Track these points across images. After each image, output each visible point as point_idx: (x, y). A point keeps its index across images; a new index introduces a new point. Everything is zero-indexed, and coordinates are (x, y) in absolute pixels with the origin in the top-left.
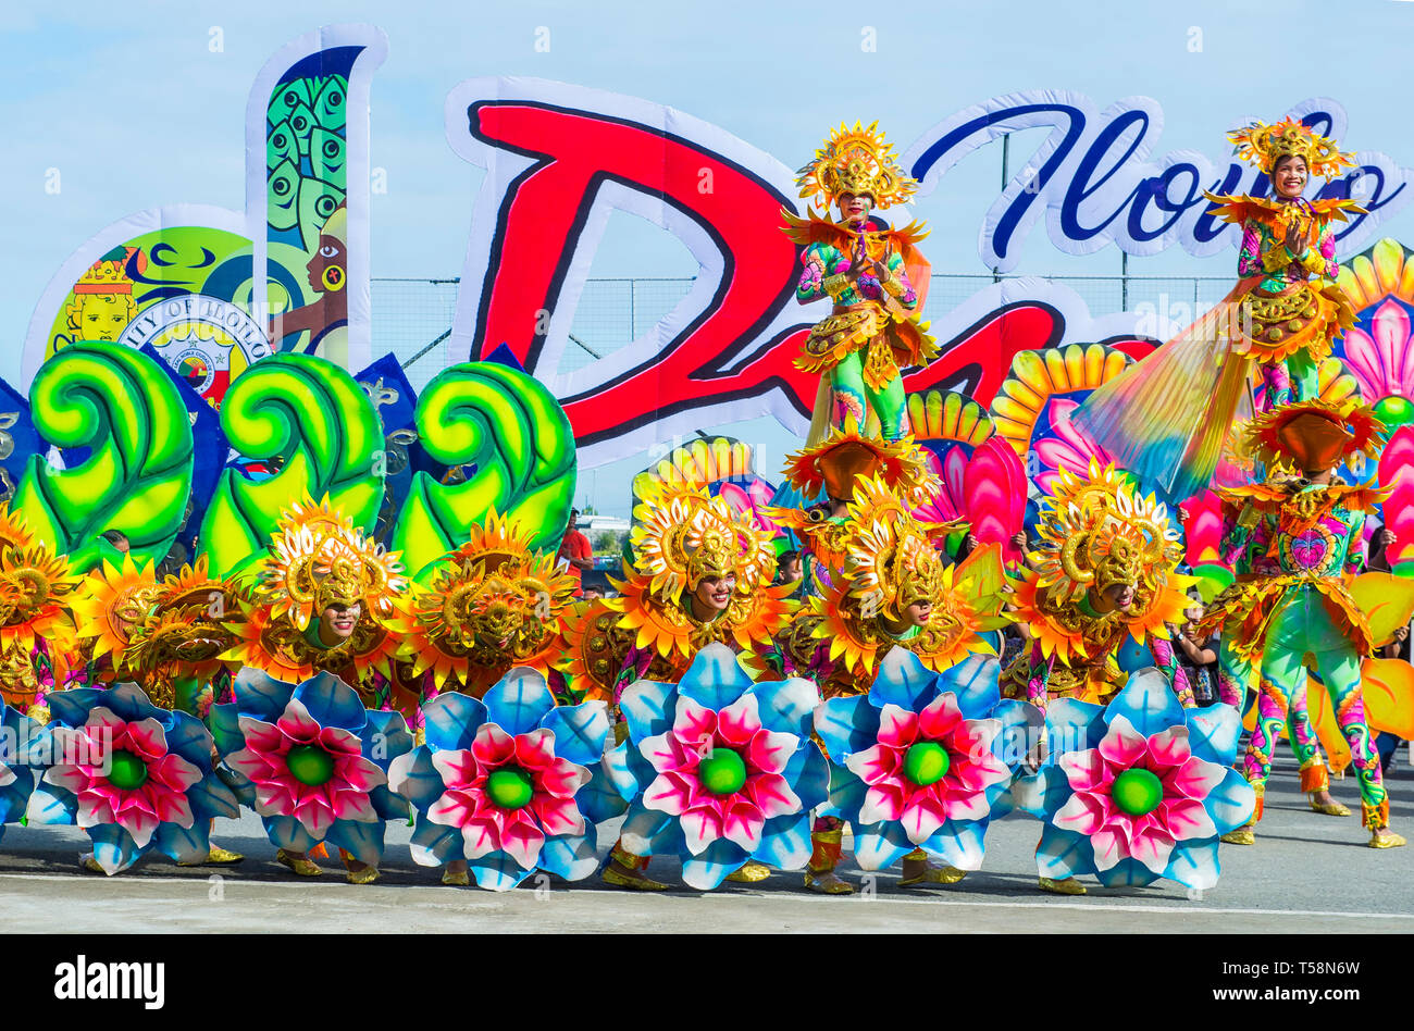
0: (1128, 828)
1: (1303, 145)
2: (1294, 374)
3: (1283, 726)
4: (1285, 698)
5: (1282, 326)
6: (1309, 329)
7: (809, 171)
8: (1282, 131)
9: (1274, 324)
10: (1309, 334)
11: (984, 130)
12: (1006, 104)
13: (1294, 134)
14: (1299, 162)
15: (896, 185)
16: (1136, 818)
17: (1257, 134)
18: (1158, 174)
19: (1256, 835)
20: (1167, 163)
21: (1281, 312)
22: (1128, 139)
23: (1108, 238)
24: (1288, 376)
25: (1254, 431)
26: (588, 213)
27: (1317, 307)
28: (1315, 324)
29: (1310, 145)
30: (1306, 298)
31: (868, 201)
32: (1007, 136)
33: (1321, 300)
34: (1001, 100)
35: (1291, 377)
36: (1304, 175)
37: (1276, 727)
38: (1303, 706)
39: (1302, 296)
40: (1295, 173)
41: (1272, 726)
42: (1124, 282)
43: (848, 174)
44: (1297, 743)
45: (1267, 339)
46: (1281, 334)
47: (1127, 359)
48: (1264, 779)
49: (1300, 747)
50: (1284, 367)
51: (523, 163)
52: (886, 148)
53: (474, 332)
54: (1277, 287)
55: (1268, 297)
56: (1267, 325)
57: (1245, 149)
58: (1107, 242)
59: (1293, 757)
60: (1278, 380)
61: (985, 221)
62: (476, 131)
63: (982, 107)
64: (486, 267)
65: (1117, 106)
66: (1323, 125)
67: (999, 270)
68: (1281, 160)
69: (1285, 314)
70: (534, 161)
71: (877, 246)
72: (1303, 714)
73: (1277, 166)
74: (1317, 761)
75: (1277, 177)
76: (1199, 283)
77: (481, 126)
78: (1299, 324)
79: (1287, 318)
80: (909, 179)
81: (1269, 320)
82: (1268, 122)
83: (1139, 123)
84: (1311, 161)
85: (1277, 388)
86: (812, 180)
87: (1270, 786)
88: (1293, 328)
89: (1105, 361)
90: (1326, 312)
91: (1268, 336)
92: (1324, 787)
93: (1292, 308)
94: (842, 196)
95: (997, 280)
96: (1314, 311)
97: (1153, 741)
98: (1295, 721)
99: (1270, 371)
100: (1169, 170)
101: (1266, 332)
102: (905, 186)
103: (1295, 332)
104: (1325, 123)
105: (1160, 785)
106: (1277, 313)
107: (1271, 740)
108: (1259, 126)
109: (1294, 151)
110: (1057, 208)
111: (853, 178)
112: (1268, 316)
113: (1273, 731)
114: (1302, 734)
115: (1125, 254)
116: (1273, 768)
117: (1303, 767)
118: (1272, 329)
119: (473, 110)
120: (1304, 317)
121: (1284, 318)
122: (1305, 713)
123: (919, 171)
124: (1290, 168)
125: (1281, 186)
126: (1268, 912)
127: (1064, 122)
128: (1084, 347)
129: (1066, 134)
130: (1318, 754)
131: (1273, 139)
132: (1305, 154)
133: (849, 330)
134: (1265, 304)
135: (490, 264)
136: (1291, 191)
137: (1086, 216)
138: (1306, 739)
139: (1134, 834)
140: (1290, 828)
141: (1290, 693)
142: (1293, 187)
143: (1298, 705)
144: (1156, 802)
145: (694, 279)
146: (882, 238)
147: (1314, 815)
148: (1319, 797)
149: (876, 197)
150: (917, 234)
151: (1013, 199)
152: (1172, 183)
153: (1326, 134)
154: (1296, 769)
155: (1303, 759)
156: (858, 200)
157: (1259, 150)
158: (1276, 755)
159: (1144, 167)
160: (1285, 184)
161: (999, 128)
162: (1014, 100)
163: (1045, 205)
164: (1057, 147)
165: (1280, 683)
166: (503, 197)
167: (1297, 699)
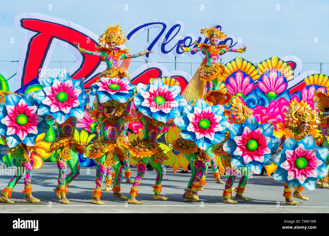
0: (297, 171)
1: (217, 32)
2: (214, 84)
3: (210, 164)
4: (210, 157)
5: (210, 73)
6: (216, 74)
7: (102, 37)
8: (212, 29)
9: (208, 73)
10: (216, 75)
11: (143, 28)
12: (148, 22)
13: (215, 30)
14: (216, 36)
15: (122, 40)
16: (299, 169)
17: (206, 30)
18: (183, 39)
19: (204, 188)
20: (185, 36)
21: (210, 70)
22: (176, 31)
23: (171, 53)
24: (212, 84)
25: (205, 97)
26: (50, 46)
27: (218, 69)
28: (217, 73)
29: (218, 33)
30: (216, 67)
31: (114, 44)
32: (148, 30)
33: (219, 68)
34: (147, 21)
35: (213, 85)
36: (217, 39)
37: (208, 164)
38: (214, 159)
39: (215, 67)
40: (215, 39)
41: (207, 164)
42: (175, 63)
43: (110, 38)
44: (213, 168)
45: (207, 76)
46: (210, 75)
47: (176, 80)
48: (206, 176)
49: (214, 169)
50: (211, 82)
51: (34, 33)
52: (121, 31)
53: (22, 73)
54: (210, 65)
55: (207, 67)
56: (207, 73)
57: (204, 33)
58: (171, 54)
59: (212, 171)
60: (210, 85)
61: (144, 49)
62: (22, 26)
63: (143, 23)
64: (25, 58)
65: (173, 23)
66: (219, 28)
67: (147, 60)
68: (212, 36)
69: (211, 71)
70: (36, 33)
71: (117, 54)
72: (214, 161)
73: (211, 37)
74: (217, 171)
75: (211, 40)
76: (192, 64)
77: (23, 24)
78: (214, 73)
79: (212, 72)
80: (126, 38)
81: (208, 72)
82: (209, 27)
83: (179, 27)
84: (218, 36)
85: (210, 87)
86: (102, 39)
87: (207, 177)
88: (213, 74)
89: (170, 81)
90: (220, 70)
91: (207, 75)
92: (219, 177)
93: (213, 69)
94: (108, 43)
95: (147, 63)
96: (217, 70)
97: (308, 151)
98: (212, 163)
99: (208, 84)
100: (185, 38)
101: (207, 74)
102: (124, 40)
103: (213, 75)
104: (220, 28)
105: (307, 163)
106: (209, 70)
107: (207, 167)
108: (207, 28)
109: (215, 34)
110: (160, 46)
111: (111, 39)
112: (207, 71)
113: (208, 165)
114: (214, 165)
115: (175, 57)
116: (208, 173)
117: (214, 173)
118: (208, 74)
119: (21, 21)
120: (215, 71)
121: (211, 72)
122: (215, 161)
123: (129, 37)
124: (214, 37)
125: (212, 41)
126: (206, 205)
127: (162, 26)
128: (166, 77)
129: (162, 29)
130: (218, 170)
131: (210, 31)
132: (217, 34)
133: (109, 74)
134: (207, 68)
135: (26, 57)
136: (214, 43)
137: (167, 48)
138: (215, 167)
139: (298, 173)
140: (211, 187)
141: (211, 156)
142: (214, 42)
143: (213, 159)
144: (305, 166)
145: (76, 61)
146: (119, 52)
147: (217, 183)
148: (218, 180)
149: (117, 43)
150: (127, 52)
151: (150, 44)
152: (186, 41)
153: (220, 30)
154: (213, 174)
155: (214, 171)
156: (112, 44)
157: (207, 33)
158: (208, 171)
159: (180, 37)
160: (213, 41)
161: (147, 28)
162: (150, 21)
163: (157, 45)
164: (160, 32)
165: (209, 154)
166: (29, 42)
167: (213, 158)
